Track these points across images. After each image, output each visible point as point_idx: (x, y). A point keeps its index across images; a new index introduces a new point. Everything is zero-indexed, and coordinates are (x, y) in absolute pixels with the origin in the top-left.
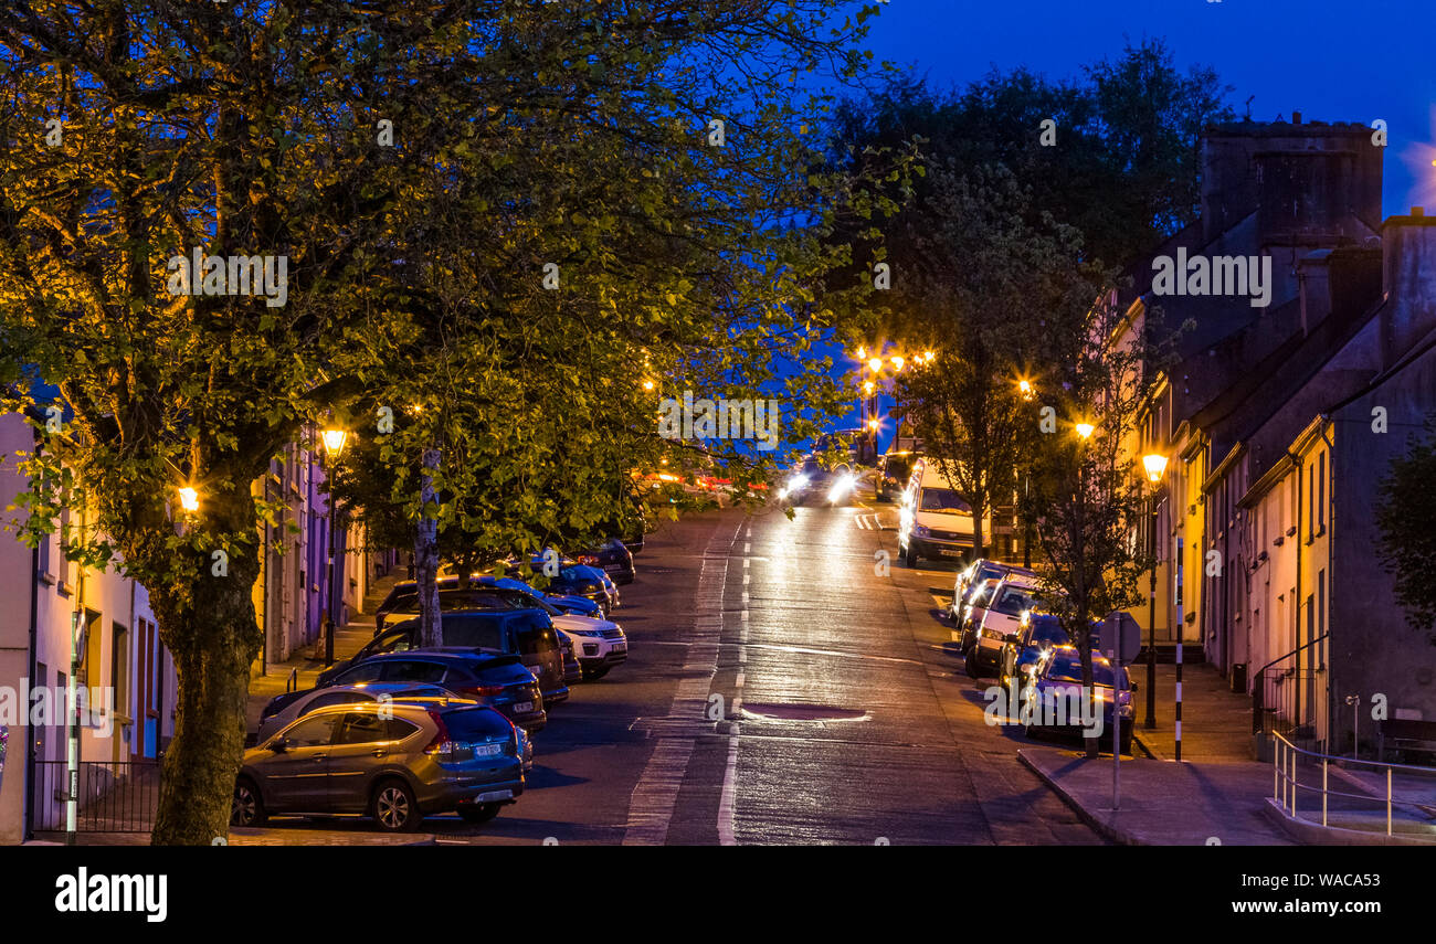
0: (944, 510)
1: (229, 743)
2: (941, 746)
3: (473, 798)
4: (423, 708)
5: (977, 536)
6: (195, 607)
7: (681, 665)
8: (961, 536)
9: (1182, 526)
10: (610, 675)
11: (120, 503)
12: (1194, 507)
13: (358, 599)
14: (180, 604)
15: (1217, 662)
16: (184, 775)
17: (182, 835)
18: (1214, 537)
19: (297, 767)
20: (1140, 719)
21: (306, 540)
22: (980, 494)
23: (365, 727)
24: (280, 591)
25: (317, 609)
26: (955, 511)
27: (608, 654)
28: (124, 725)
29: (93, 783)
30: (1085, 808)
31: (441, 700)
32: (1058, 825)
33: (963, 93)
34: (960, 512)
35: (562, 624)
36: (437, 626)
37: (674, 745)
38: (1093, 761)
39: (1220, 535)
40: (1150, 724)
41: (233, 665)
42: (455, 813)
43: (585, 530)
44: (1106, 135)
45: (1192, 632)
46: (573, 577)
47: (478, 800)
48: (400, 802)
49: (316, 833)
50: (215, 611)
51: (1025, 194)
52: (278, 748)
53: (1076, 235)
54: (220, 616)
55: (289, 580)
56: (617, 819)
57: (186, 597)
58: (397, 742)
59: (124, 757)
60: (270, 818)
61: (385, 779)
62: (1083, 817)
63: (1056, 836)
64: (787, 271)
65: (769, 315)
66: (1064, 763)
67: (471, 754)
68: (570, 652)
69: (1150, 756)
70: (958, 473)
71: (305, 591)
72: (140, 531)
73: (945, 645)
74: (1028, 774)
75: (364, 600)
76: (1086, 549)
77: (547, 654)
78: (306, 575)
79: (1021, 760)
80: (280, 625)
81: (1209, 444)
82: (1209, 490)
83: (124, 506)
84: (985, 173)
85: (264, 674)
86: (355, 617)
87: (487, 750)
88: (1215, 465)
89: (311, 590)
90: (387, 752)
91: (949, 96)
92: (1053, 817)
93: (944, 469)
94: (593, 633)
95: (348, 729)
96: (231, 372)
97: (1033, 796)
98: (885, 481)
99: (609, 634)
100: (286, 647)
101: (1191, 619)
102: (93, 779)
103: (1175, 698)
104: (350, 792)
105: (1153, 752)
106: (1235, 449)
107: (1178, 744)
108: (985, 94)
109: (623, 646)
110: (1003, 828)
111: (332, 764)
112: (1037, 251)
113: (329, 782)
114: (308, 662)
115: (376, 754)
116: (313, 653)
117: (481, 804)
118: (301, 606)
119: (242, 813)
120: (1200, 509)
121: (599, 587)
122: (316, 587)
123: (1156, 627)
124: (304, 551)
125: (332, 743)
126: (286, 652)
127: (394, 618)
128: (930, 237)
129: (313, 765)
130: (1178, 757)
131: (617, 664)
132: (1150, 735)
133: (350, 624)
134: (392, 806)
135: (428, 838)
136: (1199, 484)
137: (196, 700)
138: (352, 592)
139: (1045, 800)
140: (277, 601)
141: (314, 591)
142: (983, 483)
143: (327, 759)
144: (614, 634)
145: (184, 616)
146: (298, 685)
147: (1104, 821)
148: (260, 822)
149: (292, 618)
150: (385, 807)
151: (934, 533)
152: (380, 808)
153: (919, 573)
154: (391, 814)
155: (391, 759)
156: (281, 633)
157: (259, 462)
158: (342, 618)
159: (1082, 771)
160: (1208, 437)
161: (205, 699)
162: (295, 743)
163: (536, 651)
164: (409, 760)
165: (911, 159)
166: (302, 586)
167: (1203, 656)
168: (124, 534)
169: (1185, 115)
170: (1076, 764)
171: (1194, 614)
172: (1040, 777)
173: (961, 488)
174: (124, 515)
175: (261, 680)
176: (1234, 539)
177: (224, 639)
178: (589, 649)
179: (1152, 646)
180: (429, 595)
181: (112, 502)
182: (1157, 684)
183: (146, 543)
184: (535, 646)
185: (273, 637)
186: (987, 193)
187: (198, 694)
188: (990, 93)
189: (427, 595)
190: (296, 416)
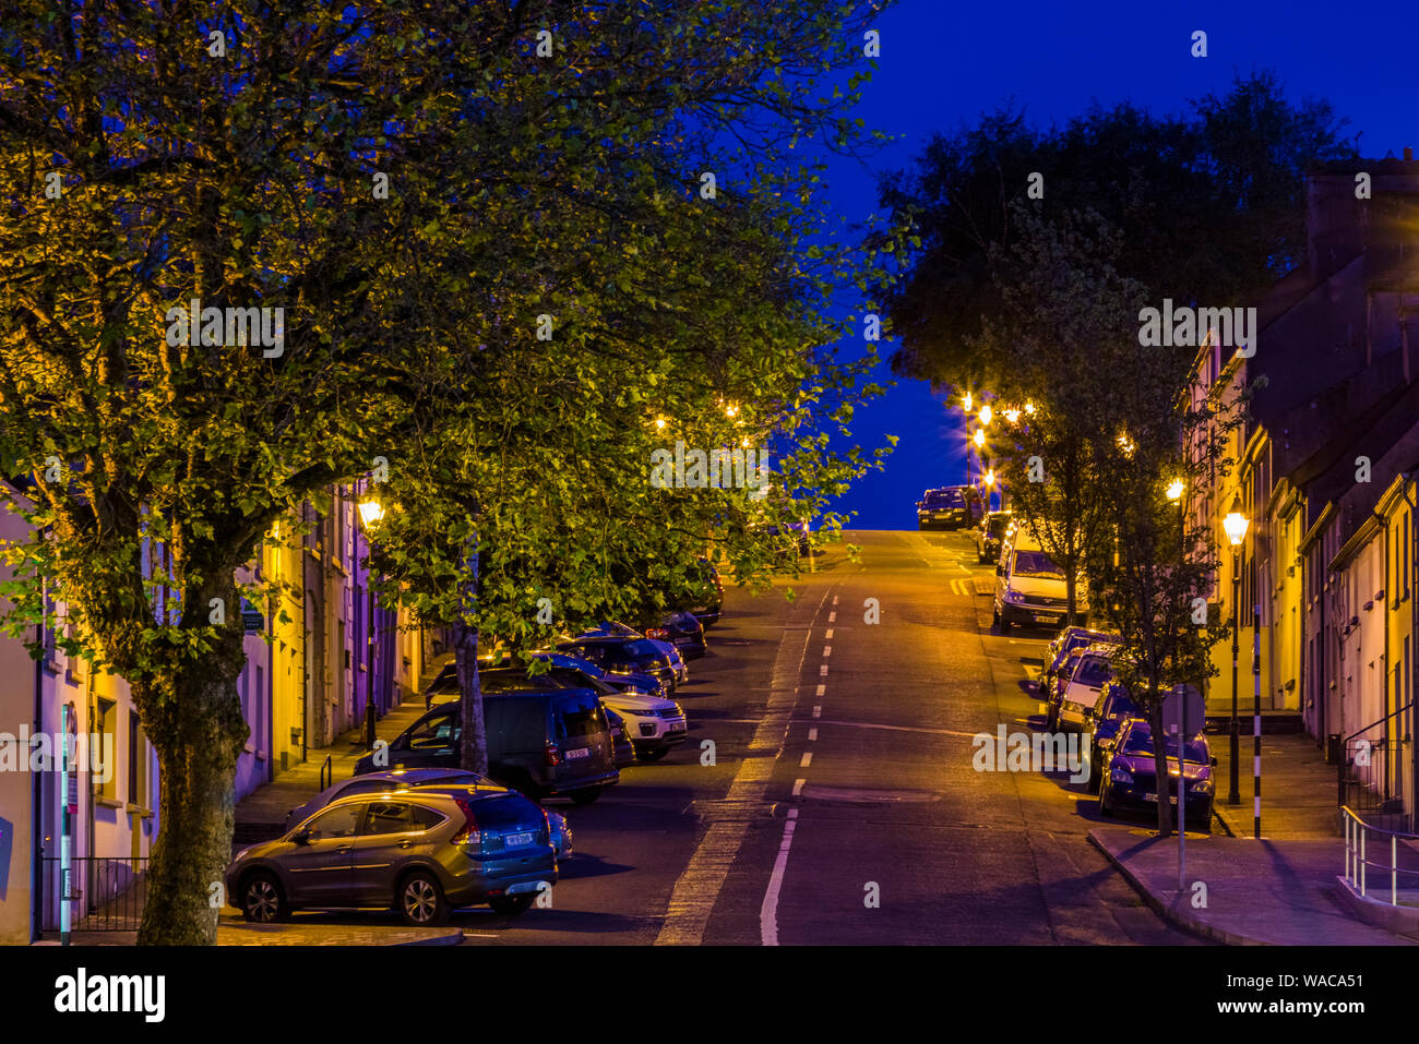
0: (1039, 575)
1: (215, 840)
2: (1008, 827)
3: (504, 890)
4: (450, 796)
5: (1071, 601)
6: (178, 699)
7: (747, 744)
8: (1057, 602)
9: (1282, 589)
10: (670, 756)
11: (99, 594)
12: (1292, 569)
13: (413, 679)
14: (162, 697)
15: (1315, 731)
16: (170, 873)
17: (168, 935)
18: (1311, 601)
19: (320, 859)
20: (1222, 793)
21: (351, 617)
22: (1073, 556)
23: (390, 817)
24: (322, 673)
25: (365, 690)
26: (1051, 575)
27: (666, 734)
28: (144, 818)
29: (111, 882)
30: (1149, 890)
31: (470, 788)
32: (1119, 908)
33: (1064, 129)
34: (1056, 576)
35: (613, 703)
36: (478, 709)
37: (728, 829)
38: (1165, 840)
39: (1316, 599)
40: (1234, 800)
41: (218, 759)
42: (486, 905)
43: (587, 613)
44: (1216, 172)
45: (1291, 701)
46: (637, 652)
47: (508, 892)
48: (428, 894)
49: (340, 928)
50: (199, 704)
51: (1117, 239)
52: (301, 840)
53: (1141, 290)
54: (204, 709)
55: (333, 661)
56: (656, 909)
57: (168, 689)
58: (422, 833)
59: (144, 851)
60: (294, 913)
61: (413, 871)
62: (1147, 899)
63: (1116, 919)
64: (777, 347)
65: (758, 393)
66: (1137, 843)
67: (502, 842)
68: (623, 733)
69: (1230, 834)
70: (1049, 535)
71: (350, 672)
72: (120, 622)
73: (1031, 718)
74: (1097, 854)
75: (420, 679)
76: (1157, 618)
77: (597, 737)
78: (351, 655)
79: (1090, 840)
80: (323, 710)
81: (1306, 503)
82: (1305, 551)
83: (102, 597)
84: (1073, 216)
85: (305, 760)
86: (410, 697)
87: (520, 838)
88: (1311, 523)
89: (357, 671)
90: (413, 843)
91: (1048, 132)
92: (1117, 900)
93: (1035, 532)
94: (650, 713)
95: (373, 820)
96: (207, 459)
97: (1100, 878)
98: (987, 543)
99: (667, 713)
100: (330, 731)
101: (1291, 687)
102: (112, 876)
103: (1253, 771)
104: (377, 885)
105: (1232, 829)
106: (1328, 507)
107: (1258, 820)
108: (1086, 131)
109: (682, 725)
110: (1062, 912)
111: (359, 856)
112: (1099, 307)
113: (353, 875)
114: (353, 747)
115: (401, 846)
116: (359, 736)
117: (512, 896)
118: (346, 688)
119: (264, 908)
120: (1298, 571)
121: (664, 662)
122: (364, 667)
123: (1239, 696)
124: (349, 628)
125: (356, 834)
126: (329, 737)
127: (439, 699)
128: (1017, 285)
129: (337, 857)
130: (1257, 834)
131: (675, 745)
132: (1232, 811)
133: (403, 705)
134: (419, 899)
135: (456, 931)
136: (1297, 543)
137: (180, 796)
138: (406, 671)
139: (1110, 881)
140: (319, 683)
141: (362, 671)
142: (1076, 546)
143: (352, 851)
144: (673, 712)
145: (166, 708)
146: (333, 771)
147: (1167, 903)
148: (284, 918)
149: (336, 700)
150: (412, 900)
151: (1029, 599)
152: (407, 902)
153: (1013, 641)
154: (418, 908)
155: (418, 850)
156: (323, 716)
157: (242, 550)
158: (394, 699)
159: (1152, 851)
160: (1304, 496)
161: (190, 794)
162: (318, 835)
163: (584, 733)
164: (436, 851)
165: (907, 229)
166: (347, 666)
167: (1303, 725)
168: (104, 626)
169: (1298, 150)
170: (1148, 843)
171: (1293, 681)
172: (1108, 857)
173: (1053, 551)
174: (102, 606)
175: (302, 767)
176: (1328, 602)
177: (208, 733)
178: (645, 729)
179: (1235, 717)
180: (469, 676)
181: (89, 593)
182: (1240, 757)
183: (127, 634)
184: (583, 728)
185: (315, 721)
186: (1076, 238)
187: (183, 789)
188: (1091, 129)
189: (466, 676)
190: (273, 503)
